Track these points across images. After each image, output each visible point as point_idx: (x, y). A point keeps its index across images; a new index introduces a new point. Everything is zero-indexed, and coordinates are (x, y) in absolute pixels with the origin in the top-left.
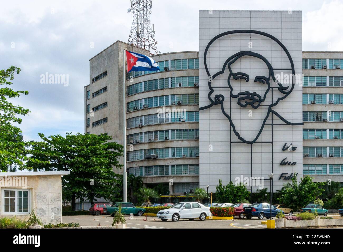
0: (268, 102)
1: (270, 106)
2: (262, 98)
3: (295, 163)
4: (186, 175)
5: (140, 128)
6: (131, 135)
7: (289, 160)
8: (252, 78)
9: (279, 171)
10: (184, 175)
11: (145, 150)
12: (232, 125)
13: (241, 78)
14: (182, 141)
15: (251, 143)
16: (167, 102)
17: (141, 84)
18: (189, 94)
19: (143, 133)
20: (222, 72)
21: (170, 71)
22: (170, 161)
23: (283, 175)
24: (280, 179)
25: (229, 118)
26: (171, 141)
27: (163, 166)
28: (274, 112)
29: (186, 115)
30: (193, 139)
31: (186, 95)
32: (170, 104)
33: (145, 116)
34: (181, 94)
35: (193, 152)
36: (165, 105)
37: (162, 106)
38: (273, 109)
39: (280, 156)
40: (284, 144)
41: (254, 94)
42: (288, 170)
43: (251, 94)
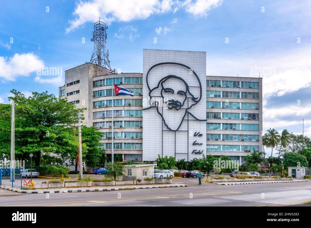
0: (185, 106)
1: (187, 109)
2: (182, 104)
3: (201, 144)
4: (134, 149)
5: (103, 118)
6: (96, 123)
7: (198, 142)
8: (176, 92)
9: (192, 148)
10: (132, 149)
11: (106, 133)
12: (163, 120)
13: (169, 91)
14: (131, 128)
15: (175, 131)
16: (121, 104)
17: (104, 91)
18: (136, 99)
19: (105, 122)
20: (158, 87)
21: (123, 84)
22: (123, 140)
23: (195, 151)
24: (192, 153)
25: (162, 115)
26: (124, 128)
27: (119, 143)
28: (189, 113)
29: (134, 112)
30: (138, 127)
31: (134, 100)
32: (123, 105)
33: (106, 111)
34: (131, 99)
35: (138, 135)
36: (120, 105)
37: (118, 106)
38: (188, 110)
39: (192, 139)
40: (195, 132)
41: (177, 101)
42: (198, 148)
43: (175, 101)
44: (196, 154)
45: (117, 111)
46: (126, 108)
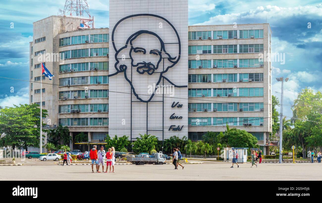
0: (160, 69)
1: (162, 73)
2: (156, 67)
3: (181, 118)
4: (101, 126)
5: (68, 87)
6: (62, 92)
7: (177, 115)
10: (100, 126)
11: (71, 105)
13: (140, 51)
14: (98, 99)
15: (147, 102)
16: (87, 68)
17: (69, 51)
18: (103, 62)
19: (70, 92)
20: (126, 47)
21: (90, 44)
22: (89, 115)
23: (172, 127)
24: (169, 130)
26: (90, 99)
27: (84, 118)
29: (101, 78)
30: (106, 98)
31: (101, 63)
32: (89, 70)
33: (72, 78)
34: (98, 62)
35: (106, 108)
36: (86, 70)
37: (83, 71)
38: (163, 75)
39: (169, 111)
40: (173, 102)
41: (150, 64)
42: (176, 123)
43: (147, 64)
44: (174, 131)
45: (83, 78)
46: (93, 74)
